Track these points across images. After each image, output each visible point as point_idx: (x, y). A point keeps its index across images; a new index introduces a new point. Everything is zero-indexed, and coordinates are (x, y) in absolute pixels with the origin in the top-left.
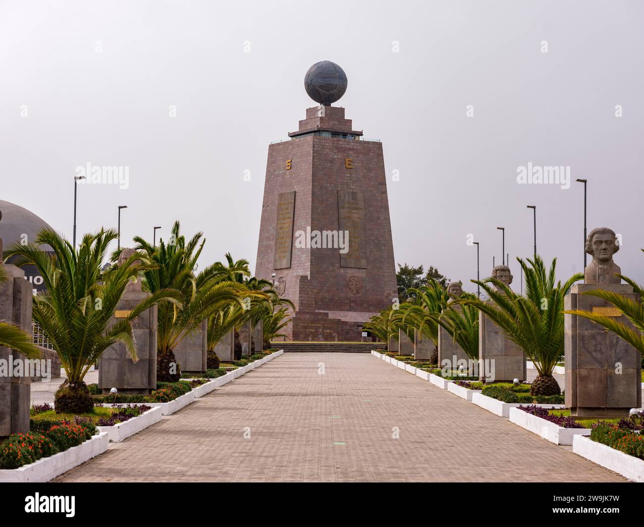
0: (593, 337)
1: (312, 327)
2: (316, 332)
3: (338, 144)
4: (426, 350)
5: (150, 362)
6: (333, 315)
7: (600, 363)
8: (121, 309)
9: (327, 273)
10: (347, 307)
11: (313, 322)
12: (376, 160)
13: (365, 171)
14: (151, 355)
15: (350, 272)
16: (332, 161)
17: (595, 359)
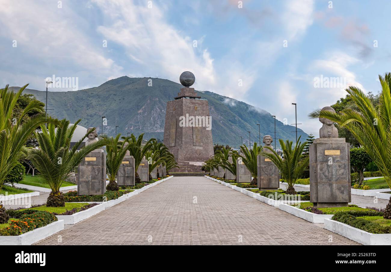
0: (265, 167)
1: (183, 168)
2: (185, 169)
3: (192, 101)
4: (222, 174)
5: (133, 177)
6: (191, 163)
7: (267, 175)
8: (124, 161)
9: (188, 148)
10: (196, 160)
11: (184, 165)
12: (206, 107)
13: (202, 111)
14: (133, 175)
15: (197, 148)
16: (190, 108)
17: (266, 174)
